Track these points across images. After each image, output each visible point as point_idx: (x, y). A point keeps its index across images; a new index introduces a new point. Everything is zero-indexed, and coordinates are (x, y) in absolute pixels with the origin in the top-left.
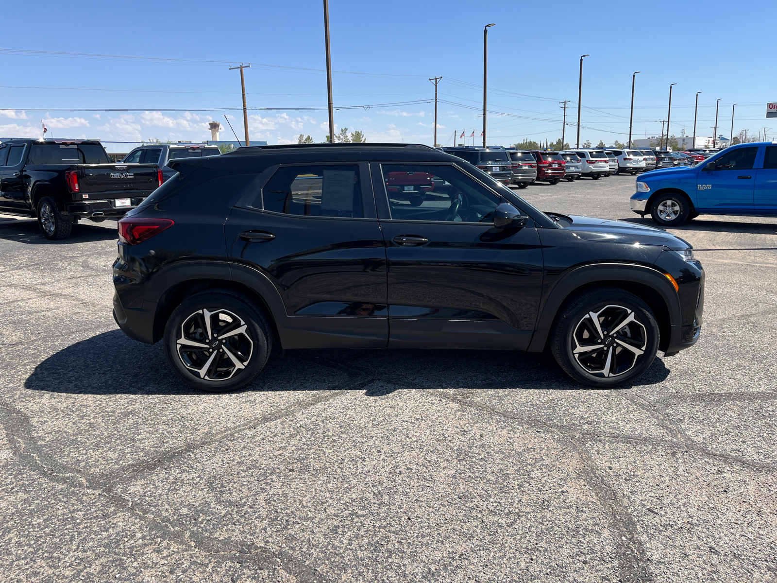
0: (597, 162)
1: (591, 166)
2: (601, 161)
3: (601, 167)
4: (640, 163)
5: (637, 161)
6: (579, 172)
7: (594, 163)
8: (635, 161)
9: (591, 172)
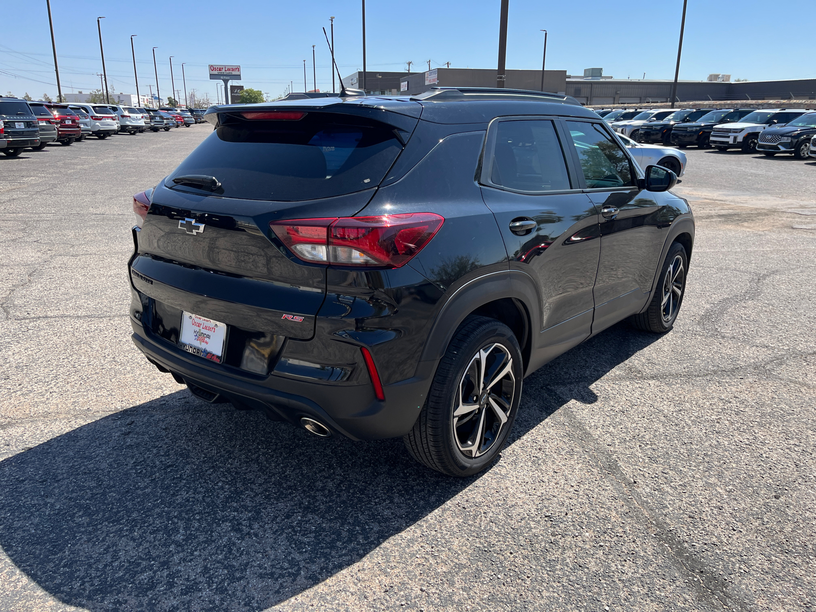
0: (104, 118)
1: (98, 124)
2: (108, 117)
3: (108, 125)
4: (139, 122)
5: (137, 119)
6: (89, 131)
7: (100, 119)
8: (134, 119)
9: (99, 130)
